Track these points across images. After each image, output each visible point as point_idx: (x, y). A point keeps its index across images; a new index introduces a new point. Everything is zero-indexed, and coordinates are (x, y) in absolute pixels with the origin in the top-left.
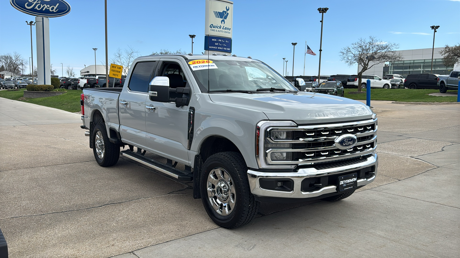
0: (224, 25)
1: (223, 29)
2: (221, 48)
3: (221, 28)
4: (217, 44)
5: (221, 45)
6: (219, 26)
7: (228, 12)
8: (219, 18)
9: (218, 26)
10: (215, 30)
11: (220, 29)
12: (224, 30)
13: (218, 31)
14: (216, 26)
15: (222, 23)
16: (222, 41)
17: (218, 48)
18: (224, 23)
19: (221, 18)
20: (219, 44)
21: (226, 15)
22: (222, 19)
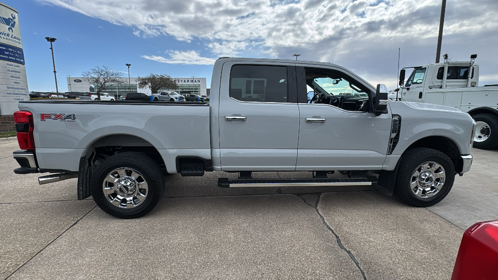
0: (13, 34)
1: (12, 37)
2: (13, 58)
3: (10, 36)
4: (8, 53)
5: (12, 54)
6: (6, 34)
7: (15, 20)
8: (4, 24)
9: (4, 33)
10: (2, 37)
11: (8, 37)
12: (13, 39)
13: (6, 39)
14: (3, 32)
15: (9, 31)
16: (12, 50)
17: (10, 58)
18: (12, 32)
19: (7, 25)
20: (9, 53)
21: (13, 23)
22: (9, 27)
